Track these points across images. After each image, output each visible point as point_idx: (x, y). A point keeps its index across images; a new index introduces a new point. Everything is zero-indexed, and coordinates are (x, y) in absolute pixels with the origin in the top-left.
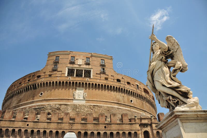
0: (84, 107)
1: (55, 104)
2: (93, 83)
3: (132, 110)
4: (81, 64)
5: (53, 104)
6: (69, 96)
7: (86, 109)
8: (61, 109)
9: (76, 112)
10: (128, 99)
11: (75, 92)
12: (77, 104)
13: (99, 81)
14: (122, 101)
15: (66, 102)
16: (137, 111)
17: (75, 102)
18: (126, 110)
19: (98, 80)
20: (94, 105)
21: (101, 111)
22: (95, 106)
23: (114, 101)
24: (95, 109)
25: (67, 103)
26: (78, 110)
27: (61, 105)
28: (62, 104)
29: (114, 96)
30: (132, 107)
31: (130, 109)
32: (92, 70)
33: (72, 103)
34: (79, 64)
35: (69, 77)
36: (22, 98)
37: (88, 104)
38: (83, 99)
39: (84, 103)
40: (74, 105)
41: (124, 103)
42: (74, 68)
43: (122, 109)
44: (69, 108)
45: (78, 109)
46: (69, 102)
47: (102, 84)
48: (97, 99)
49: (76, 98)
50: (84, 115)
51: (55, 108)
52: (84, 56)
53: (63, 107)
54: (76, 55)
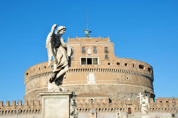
0: (95, 86)
2: (100, 68)
5: (75, 85)
6: (85, 79)
7: (96, 88)
9: (90, 90)
17: (89, 83)
21: (106, 88)
22: (102, 85)
23: (115, 80)
24: (102, 87)
25: (83, 84)
26: (91, 88)
27: (79, 86)
29: (115, 76)
32: (98, 57)
33: (87, 84)
34: (89, 53)
37: (97, 84)
38: (94, 81)
39: (94, 83)
40: (89, 85)
42: (85, 57)
43: (121, 85)
44: (86, 88)
46: (85, 83)
48: (103, 80)
50: (95, 91)
51: (76, 88)
52: (92, 46)
53: (81, 87)
54: (86, 46)
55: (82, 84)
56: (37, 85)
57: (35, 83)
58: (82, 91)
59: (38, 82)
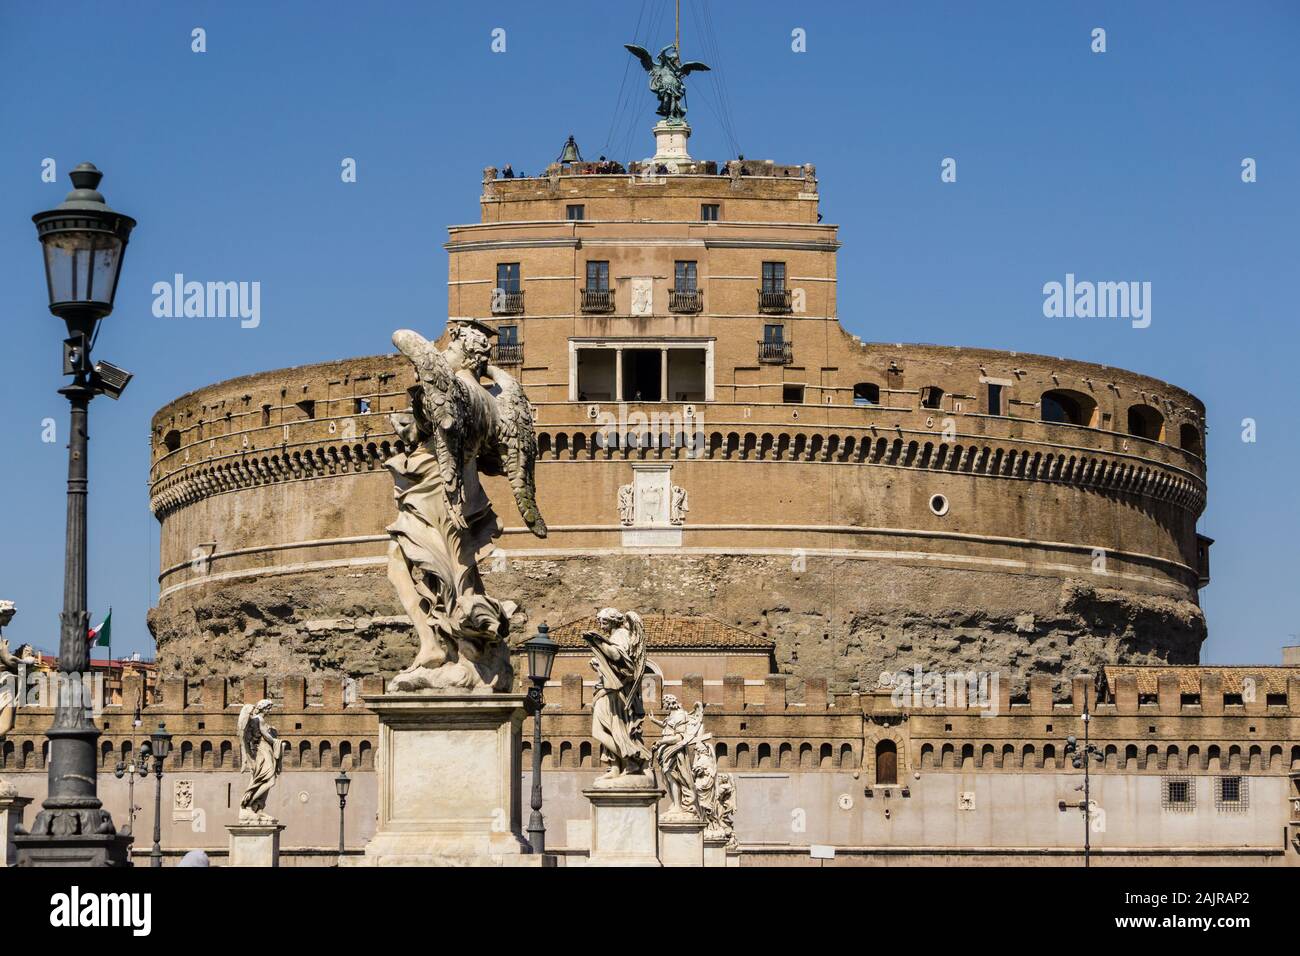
0: (678, 569)
1: (534, 558)
2: (720, 430)
3: (933, 557)
4: (649, 312)
5: (526, 558)
6: (600, 513)
7: (687, 580)
8: (565, 581)
9: (642, 594)
10: (919, 499)
11: (628, 487)
12: (640, 552)
13: (752, 417)
14: (880, 515)
15: (586, 545)
16: (969, 559)
17: (632, 543)
18: (897, 562)
19: (745, 409)
20: (726, 555)
21: (759, 585)
22: (732, 556)
23: (830, 521)
24: (733, 576)
25: (592, 552)
26: (646, 585)
27: (562, 561)
28: (570, 558)
29: (835, 491)
30: (935, 542)
31: (919, 556)
32: (710, 346)
33: (617, 551)
34: (636, 311)
35: (590, 408)
36: (342, 505)
37: (696, 550)
38: (668, 524)
39: (673, 542)
40: (629, 559)
41: (889, 524)
42: (609, 346)
43: (877, 560)
44: (607, 576)
45: (651, 579)
46: (601, 545)
47: (767, 430)
48: (745, 521)
49: (637, 524)
50: (677, 607)
51: (538, 579)
52: (661, 254)
53: (574, 571)
54: (614, 252)
55: (581, 552)
56: (248, 537)
57: (237, 522)
58: (578, 599)
59: (257, 514)
